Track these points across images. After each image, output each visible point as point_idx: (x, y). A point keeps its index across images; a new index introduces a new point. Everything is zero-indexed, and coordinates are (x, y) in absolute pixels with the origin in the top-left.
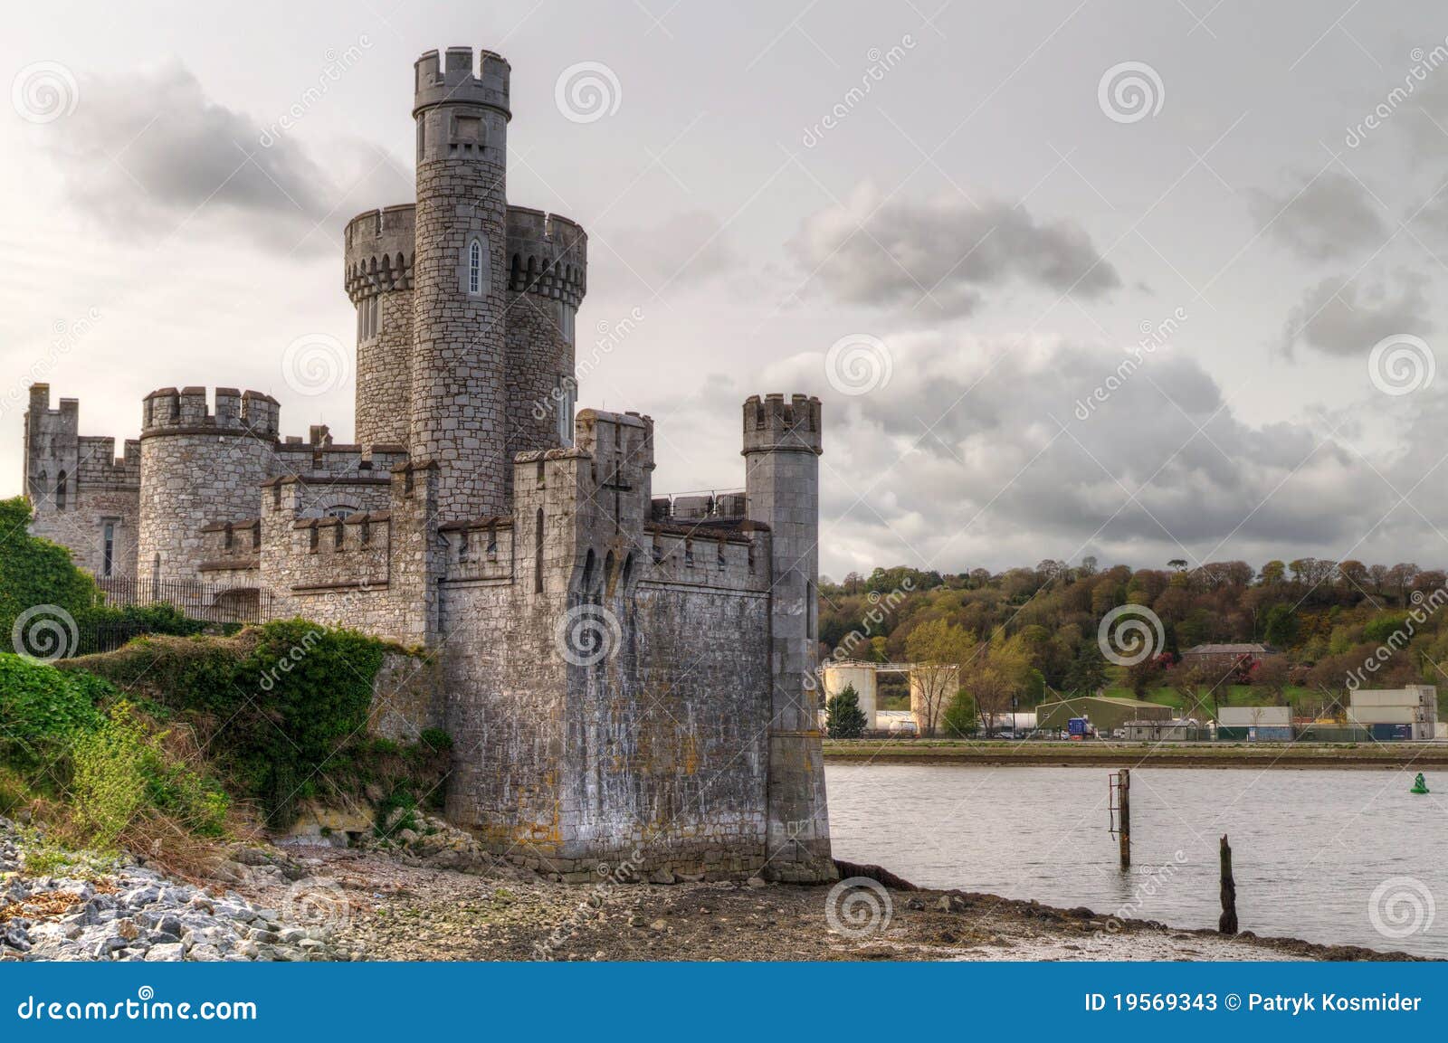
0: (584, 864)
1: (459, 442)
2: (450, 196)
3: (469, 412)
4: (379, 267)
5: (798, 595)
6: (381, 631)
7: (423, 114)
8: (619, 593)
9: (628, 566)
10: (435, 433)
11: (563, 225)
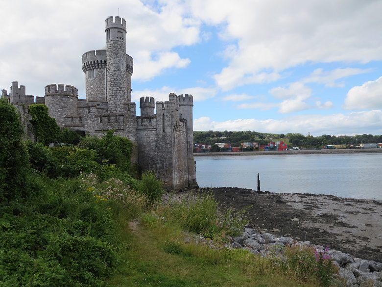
4: (96, 63)
10: (115, 98)
11: (131, 58)
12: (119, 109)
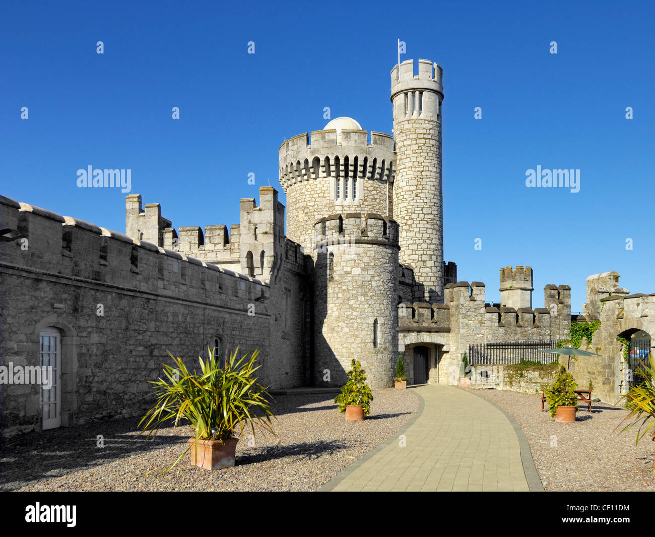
4: (370, 164)
10: (436, 263)
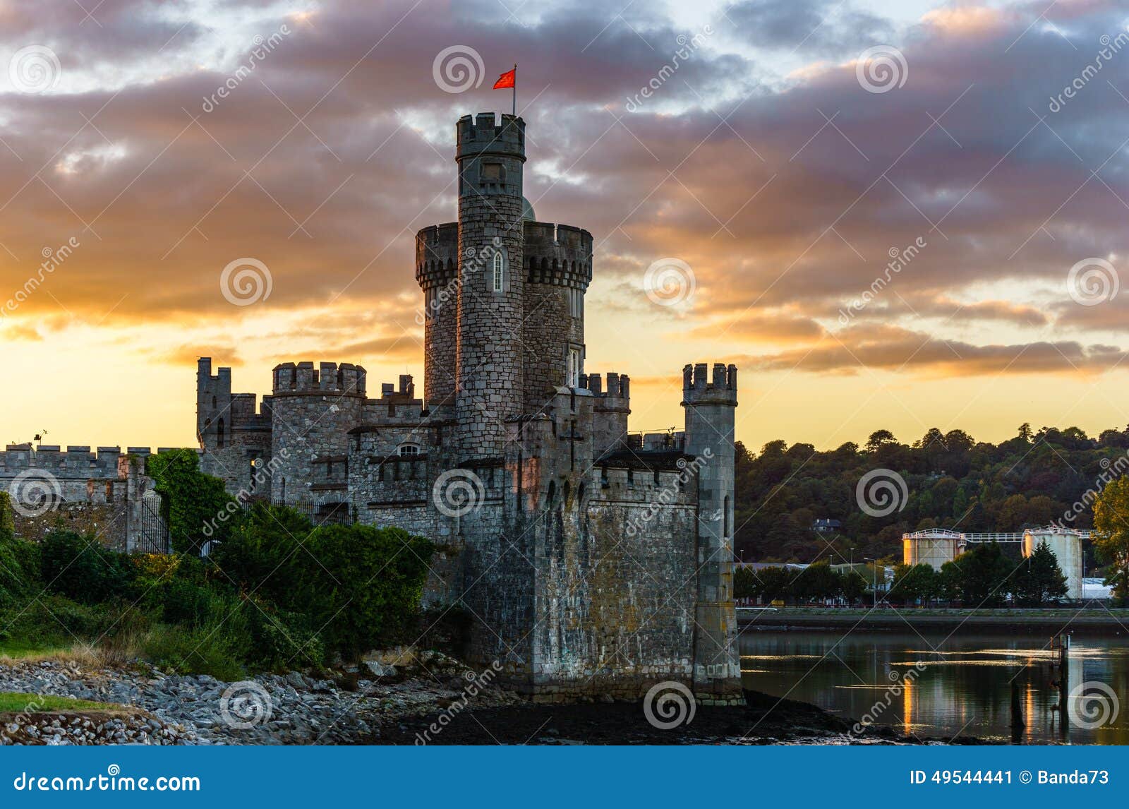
0: (548, 689)
1: (487, 398)
2: (479, 221)
3: (495, 376)
4: (436, 269)
5: (718, 507)
6: (423, 534)
7: (461, 160)
8: (576, 509)
9: (581, 491)
10: (471, 391)
11: (569, 232)
12: (482, 427)
